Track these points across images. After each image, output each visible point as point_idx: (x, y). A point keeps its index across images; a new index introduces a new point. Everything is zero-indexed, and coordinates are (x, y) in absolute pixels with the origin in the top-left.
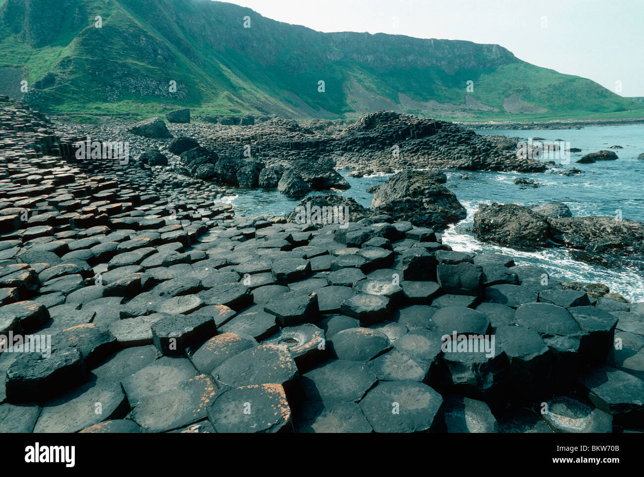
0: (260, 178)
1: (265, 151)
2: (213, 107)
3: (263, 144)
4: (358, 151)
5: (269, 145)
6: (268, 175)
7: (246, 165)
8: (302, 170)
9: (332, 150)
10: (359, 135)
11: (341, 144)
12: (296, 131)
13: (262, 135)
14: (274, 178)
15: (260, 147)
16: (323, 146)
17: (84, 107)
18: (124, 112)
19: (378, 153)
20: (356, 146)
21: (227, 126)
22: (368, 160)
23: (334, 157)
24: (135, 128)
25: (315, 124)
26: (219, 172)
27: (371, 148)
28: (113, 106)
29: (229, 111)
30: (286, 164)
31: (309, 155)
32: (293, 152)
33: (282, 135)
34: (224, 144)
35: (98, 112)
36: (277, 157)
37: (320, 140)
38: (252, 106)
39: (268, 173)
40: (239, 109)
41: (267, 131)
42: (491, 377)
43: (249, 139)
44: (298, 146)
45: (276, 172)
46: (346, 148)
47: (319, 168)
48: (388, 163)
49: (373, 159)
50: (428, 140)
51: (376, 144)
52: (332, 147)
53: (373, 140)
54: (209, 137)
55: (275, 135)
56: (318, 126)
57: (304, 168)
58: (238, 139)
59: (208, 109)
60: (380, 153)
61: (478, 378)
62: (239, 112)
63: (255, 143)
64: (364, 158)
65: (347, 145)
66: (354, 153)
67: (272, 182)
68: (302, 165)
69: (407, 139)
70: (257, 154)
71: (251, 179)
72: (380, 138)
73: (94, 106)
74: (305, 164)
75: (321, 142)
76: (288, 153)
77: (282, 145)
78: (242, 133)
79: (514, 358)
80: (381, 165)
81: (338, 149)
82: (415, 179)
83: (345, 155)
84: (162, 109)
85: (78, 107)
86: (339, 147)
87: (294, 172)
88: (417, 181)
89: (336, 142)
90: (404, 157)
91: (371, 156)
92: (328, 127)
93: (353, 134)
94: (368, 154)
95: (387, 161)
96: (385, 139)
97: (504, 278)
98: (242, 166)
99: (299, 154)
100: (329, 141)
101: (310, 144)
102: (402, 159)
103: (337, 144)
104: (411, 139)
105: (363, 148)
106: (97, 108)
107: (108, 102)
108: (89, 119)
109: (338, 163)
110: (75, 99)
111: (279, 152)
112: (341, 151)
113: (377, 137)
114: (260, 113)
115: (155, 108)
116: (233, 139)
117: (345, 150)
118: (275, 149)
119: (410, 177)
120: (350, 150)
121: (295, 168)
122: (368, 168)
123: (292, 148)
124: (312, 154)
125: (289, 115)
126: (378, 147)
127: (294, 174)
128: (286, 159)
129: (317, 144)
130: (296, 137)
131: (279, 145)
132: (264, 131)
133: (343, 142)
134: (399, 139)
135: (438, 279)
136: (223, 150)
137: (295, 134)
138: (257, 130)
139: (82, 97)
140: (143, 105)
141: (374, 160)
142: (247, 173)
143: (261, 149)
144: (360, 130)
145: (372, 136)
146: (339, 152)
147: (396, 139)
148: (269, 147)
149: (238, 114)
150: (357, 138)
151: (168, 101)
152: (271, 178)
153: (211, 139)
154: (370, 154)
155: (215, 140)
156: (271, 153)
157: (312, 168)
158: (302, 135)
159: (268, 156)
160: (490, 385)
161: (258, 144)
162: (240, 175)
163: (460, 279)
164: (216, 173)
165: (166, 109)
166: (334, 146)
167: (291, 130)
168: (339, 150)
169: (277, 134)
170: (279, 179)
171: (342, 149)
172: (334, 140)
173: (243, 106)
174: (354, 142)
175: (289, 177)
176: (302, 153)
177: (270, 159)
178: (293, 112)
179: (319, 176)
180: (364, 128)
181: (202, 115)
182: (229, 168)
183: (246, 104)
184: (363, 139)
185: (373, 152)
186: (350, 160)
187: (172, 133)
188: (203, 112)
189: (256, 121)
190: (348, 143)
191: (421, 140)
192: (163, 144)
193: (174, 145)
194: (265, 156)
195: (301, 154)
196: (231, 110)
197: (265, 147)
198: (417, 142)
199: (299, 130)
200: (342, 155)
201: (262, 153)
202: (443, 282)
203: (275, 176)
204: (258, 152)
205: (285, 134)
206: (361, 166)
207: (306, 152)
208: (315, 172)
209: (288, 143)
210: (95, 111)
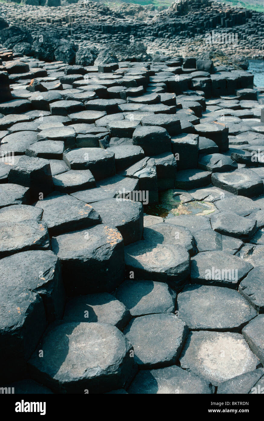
0: (77, 57)
1: (77, 33)
3: (75, 26)
4: (168, 37)
5: (80, 27)
6: (85, 54)
7: (63, 44)
8: (116, 51)
9: (143, 36)
11: (152, 30)
14: (90, 58)
16: (135, 30)
19: (188, 40)
20: (167, 32)
22: (178, 46)
23: (145, 42)
26: (37, 50)
27: (182, 35)
30: (98, 47)
31: (121, 39)
34: (35, 25)
36: (89, 39)
37: (132, 25)
39: (84, 52)
42: (205, 85)
44: (109, 30)
45: (92, 52)
46: (157, 34)
47: (132, 50)
48: (197, 50)
49: (183, 45)
50: (238, 29)
51: (186, 31)
52: (143, 32)
53: (184, 27)
57: (118, 50)
60: (190, 40)
61: (201, 84)
63: (67, 25)
64: (175, 44)
65: (159, 30)
66: (165, 39)
67: (88, 61)
68: (116, 46)
69: (217, 27)
70: (69, 36)
71: (69, 58)
72: (191, 25)
74: (119, 46)
75: (133, 27)
76: (100, 36)
77: (95, 28)
79: (213, 80)
80: (190, 51)
81: (149, 34)
82: (216, 59)
83: (156, 40)
86: (150, 32)
87: (110, 52)
88: (217, 61)
89: (148, 27)
90: (212, 45)
91: (181, 43)
94: (178, 40)
95: (196, 48)
96: (196, 27)
97: (224, 70)
98: (59, 46)
99: (110, 38)
100: (140, 25)
101: (121, 29)
102: (211, 46)
103: (149, 29)
104: (221, 27)
105: (174, 34)
109: (149, 48)
111: (91, 35)
112: (152, 37)
117: (156, 36)
118: (87, 31)
119: (211, 57)
120: (161, 36)
121: (110, 49)
122: (177, 54)
123: (104, 31)
124: (124, 38)
126: (188, 34)
127: (109, 54)
128: (99, 42)
131: (91, 28)
133: (155, 27)
134: (210, 27)
135: (197, 67)
136: (33, 31)
141: (184, 47)
142: (65, 52)
143: (73, 32)
146: (150, 38)
147: (206, 27)
148: (81, 29)
152: (87, 57)
154: (180, 40)
156: (83, 36)
157: (126, 49)
159: (80, 38)
160: (204, 86)
161: (69, 26)
162: (58, 54)
163: (204, 66)
164: (34, 51)
166: (145, 31)
168: (150, 36)
170: (94, 59)
171: (154, 35)
172: (146, 25)
174: (165, 28)
175: (104, 57)
176: (114, 36)
177: (82, 41)
179: (132, 57)
182: (47, 47)
184: (174, 25)
185: (183, 38)
186: (160, 45)
190: (160, 29)
191: (231, 29)
194: (77, 38)
195: (113, 38)
197: (77, 30)
198: (226, 31)
200: (153, 41)
201: (74, 35)
202: (198, 68)
203: (91, 55)
204: (70, 34)
206: (171, 52)
207: (118, 36)
208: (128, 53)
209: (101, 26)
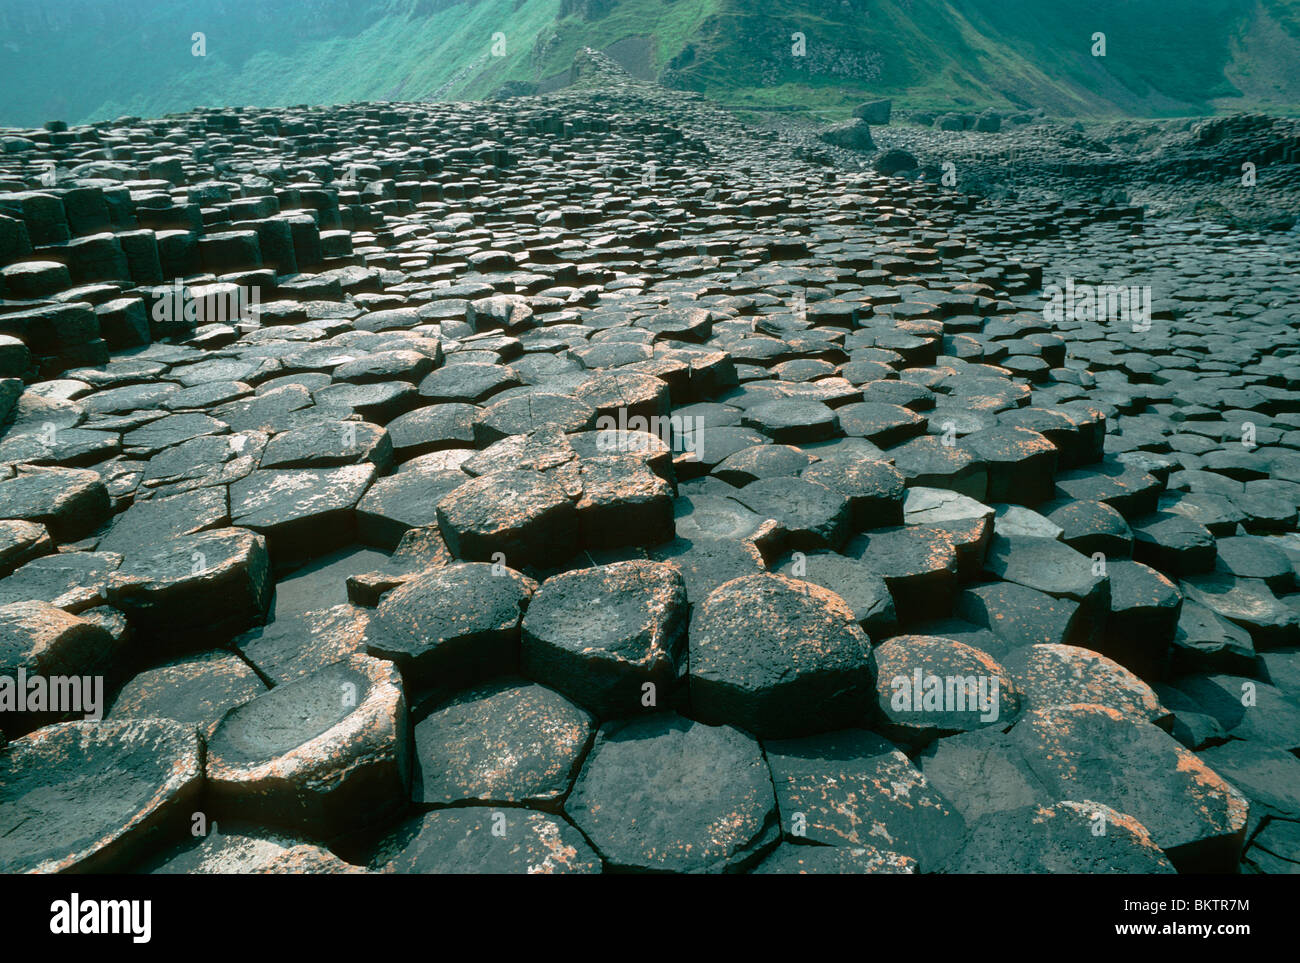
2: (925, 93)
10: (1183, 156)
12: (1075, 147)
13: (1018, 151)
15: (1012, 169)
17: (731, 96)
18: (786, 105)
21: (958, 133)
24: (827, 134)
25: (1120, 130)
28: (769, 94)
29: (953, 102)
32: (1064, 180)
33: (1050, 152)
35: (752, 104)
38: (996, 89)
40: (972, 98)
41: (1028, 145)
43: (997, 157)
54: (932, 151)
55: (1039, 152)
56: (1125, 134)
58: (978, 157)
59: (918, 97)
62: (971, 103)
73: (744, 95)
78: (985, 147)
84: (841, 97)
85: (724, 96)
92: (1146, 136)
93: (1173, 154)
106: (749, 98)
107: (763, 87)
108: (750, 116)
110: (720, 84)
113: (1215, 161)
114: (1011, 104)
115: (831, 96)
116: (970, 156)
125: (1072, 108)
129: (1106, 169)
130: (1074, 155)
132: (1021, 145)
137: (1072, 151)
138: (1010, 142)
139: (728, 81)
140: (812, 92)
144: (1187, 147)
145: (1205, 157)
149: (968, 108)
150: (1177, 162)
151: (852, 84)
153: (935, 154)
155: (941, 156)
158: (1084, 154)
165: (847, 98)
167: (1068, 145)
169: (1043, 150)
173: (979, 90)
178: (1080, 99)
180: (1195, 144)
181: (908, 109)
183: (985, 87)
187: (875, 143)
188: (907, 104)
189: (1003, 122)
192: (864, 159)
193: (882, 160)
196: (957, 101)
199: (1082, 145)
205: (1056, 151)
210: (746, 103)
